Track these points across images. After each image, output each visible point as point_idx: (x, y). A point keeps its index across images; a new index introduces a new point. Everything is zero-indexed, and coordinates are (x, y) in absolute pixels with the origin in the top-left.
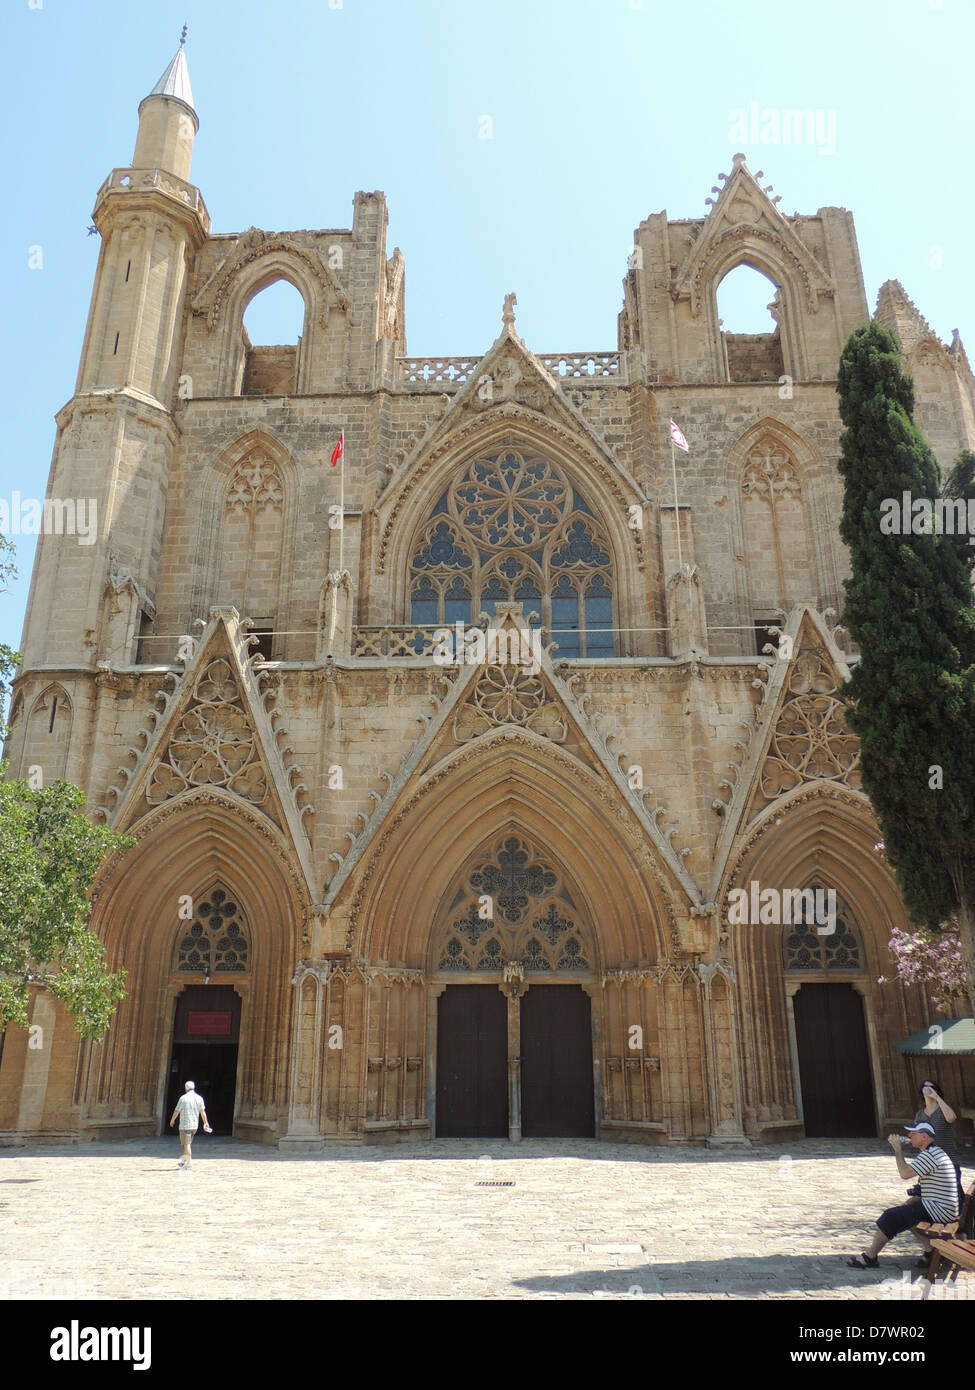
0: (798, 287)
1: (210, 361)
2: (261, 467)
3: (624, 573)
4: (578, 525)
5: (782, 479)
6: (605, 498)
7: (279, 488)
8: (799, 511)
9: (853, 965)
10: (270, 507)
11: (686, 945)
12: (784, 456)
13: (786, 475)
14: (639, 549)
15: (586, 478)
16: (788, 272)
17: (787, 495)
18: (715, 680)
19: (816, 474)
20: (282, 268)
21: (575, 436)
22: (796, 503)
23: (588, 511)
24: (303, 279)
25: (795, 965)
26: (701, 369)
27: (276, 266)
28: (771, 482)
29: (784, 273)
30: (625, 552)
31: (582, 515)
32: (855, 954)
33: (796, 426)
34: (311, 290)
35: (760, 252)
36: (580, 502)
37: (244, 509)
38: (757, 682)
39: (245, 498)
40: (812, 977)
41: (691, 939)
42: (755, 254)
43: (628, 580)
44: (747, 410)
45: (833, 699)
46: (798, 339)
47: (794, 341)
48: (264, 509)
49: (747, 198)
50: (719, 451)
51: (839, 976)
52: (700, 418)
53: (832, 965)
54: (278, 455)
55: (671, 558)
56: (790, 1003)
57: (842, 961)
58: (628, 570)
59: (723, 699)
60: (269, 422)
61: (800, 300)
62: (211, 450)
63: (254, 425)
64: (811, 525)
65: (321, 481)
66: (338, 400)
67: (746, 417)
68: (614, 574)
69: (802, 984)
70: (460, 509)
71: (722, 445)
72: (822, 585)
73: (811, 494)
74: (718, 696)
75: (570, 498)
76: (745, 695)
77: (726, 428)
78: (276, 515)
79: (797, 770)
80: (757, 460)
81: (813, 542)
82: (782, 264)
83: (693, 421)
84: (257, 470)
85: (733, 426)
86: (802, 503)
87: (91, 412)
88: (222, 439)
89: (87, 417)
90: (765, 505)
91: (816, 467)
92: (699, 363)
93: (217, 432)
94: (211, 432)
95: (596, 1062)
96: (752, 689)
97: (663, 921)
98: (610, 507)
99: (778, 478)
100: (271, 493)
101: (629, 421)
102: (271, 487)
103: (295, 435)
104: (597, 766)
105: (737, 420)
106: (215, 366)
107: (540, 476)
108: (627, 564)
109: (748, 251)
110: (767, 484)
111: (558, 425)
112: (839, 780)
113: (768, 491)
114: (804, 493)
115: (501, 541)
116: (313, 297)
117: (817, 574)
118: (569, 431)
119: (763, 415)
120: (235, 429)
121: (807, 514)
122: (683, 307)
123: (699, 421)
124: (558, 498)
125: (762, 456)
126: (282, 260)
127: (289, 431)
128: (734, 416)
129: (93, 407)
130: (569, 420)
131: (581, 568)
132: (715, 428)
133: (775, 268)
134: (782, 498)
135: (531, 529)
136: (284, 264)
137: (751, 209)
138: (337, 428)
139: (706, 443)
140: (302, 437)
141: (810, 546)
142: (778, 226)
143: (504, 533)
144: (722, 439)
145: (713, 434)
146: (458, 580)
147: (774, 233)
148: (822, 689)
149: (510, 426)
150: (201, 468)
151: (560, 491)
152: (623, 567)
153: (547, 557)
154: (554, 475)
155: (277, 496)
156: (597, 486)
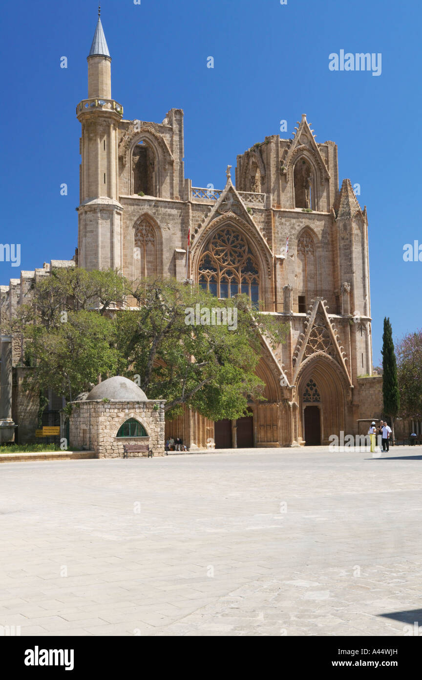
0: (318, 174)
1: (125, 179)
2: (146, 226)
3: (264, 278)
4: (249, 259)
5: (308, 247)
6: (258, 250)
7: (153, 236)
8: (312, 259)
9: (319, 401)
10: (150, 244)
11: (286, 397)
12: (310, 239)
13: (310, 246)
14: (269, 271)
15: (253, 243)
16: (316, 167)
17: (310, 253)
18: (294, 320)
19: (318, 247)
20: (147, 139)
21: (251, 228)
22: (312, 256)
23: (252, 254)
24: (155, 146)
25: (305, 401)
26: (288, 203)
27: (145, 138)
28: (306, 248)
29: (315, 167)
30: (264, 271)
31: (250, 256)
32: (319, 398)
33: (315, 230)
34: (158, 151)
35: (308, 157)
36: (250, 251)
37: (141, 243)
38: (306, 322)
39: (141, 238)
40: (308, 404)
41: (287, 395)
42: (306, 157)
43: (265, 281)
44: (302, 222)
45: (324, 328)
46: (317, 195)
47: (316, 196)
48: (148, 244)
49: (305, 134)
50: (293, 237)
51: (315, 404)
52: (288, 224)
53: (314, 401)
54: (153, 223)
55: (279, 275)
56: (303, 411)
57: (317, 400)
58: (265, 277)
59: (296, 326)
60: (150, 210)
61: (319, 180)
62: (131, 220)
63: (145, 211)
64: (316, 265)
65: (170, 237)
66: (173, 204)
67: (301, 225)
68: (260, 278)
69: (307, 406)
70: (213, 250)
71: (294, 234)
72: (318, 286)
73: (317, 254)
74: (295, 326)
75: (247, 249)
76: (302, 325)
77: (295, 228)
78: (152, 246)
79: (314, 348)
80: (302, 239)
81: (316, 270)
82: (314, 163)
83: (285, 225)
84: (144, 227)
85: (297, 228)
86: (314, 256)
87: (104, 210)
88: (135, 216)
89: (102, 211)
90: (303, 256)
91: (319, 245)
92: (287, 201)
93: (132, 212)
94: (130, 212)
95: (256, 428)
96: (304, 324)
97: (279, 390)
98: (260, 254)
99: (307, 246)
100: (150, 238)
101: (266, 223)
102: (149, 235)
103: (160, 217)
104: (264, 346)
105: (298, 226)
106: (127, 182)
107: (237, 240)
108: (265, 275)
109: (304, 156)
110: (305, 249)
111: (246, 223)
112: (324, 352)
113: (304, 251)
114: (315, 252)
115: (226, 263)
116: (160, 155)
117: (316, 282)
118: (249, 226)
119: (306, 224)
120: (138, 212)
121: (315, 260)
122: (283, 177)
123: (287, 225)
124: (243, 249)
125: (303, 238)
126: (147, 136)
127: (158, 215)
128: (298, 224)
129: (104, 208)
130: (249, 221)
131: (250, 275)
132: (292, 228)
133: (312, 165)
134: (308, 254)
135: (235, 259)
136: (147, 137)
137: (306, 138)
138: (173, 215)
139: (289, 234)
140: (163, 218)
141: (315, 272)
142: (314, 148)
143: (227, 260)
144: (294, 232)
145: (291, 230)
146: (213, 277)
147: (313, 151)
148: (321, 324)
149: (230, 220)
150: (128, 227)
151: (244, 246)
152: (263, 276)
153: (240, 270)
154: (242, 240)
155: (152, 239)
156: (256, 246)
